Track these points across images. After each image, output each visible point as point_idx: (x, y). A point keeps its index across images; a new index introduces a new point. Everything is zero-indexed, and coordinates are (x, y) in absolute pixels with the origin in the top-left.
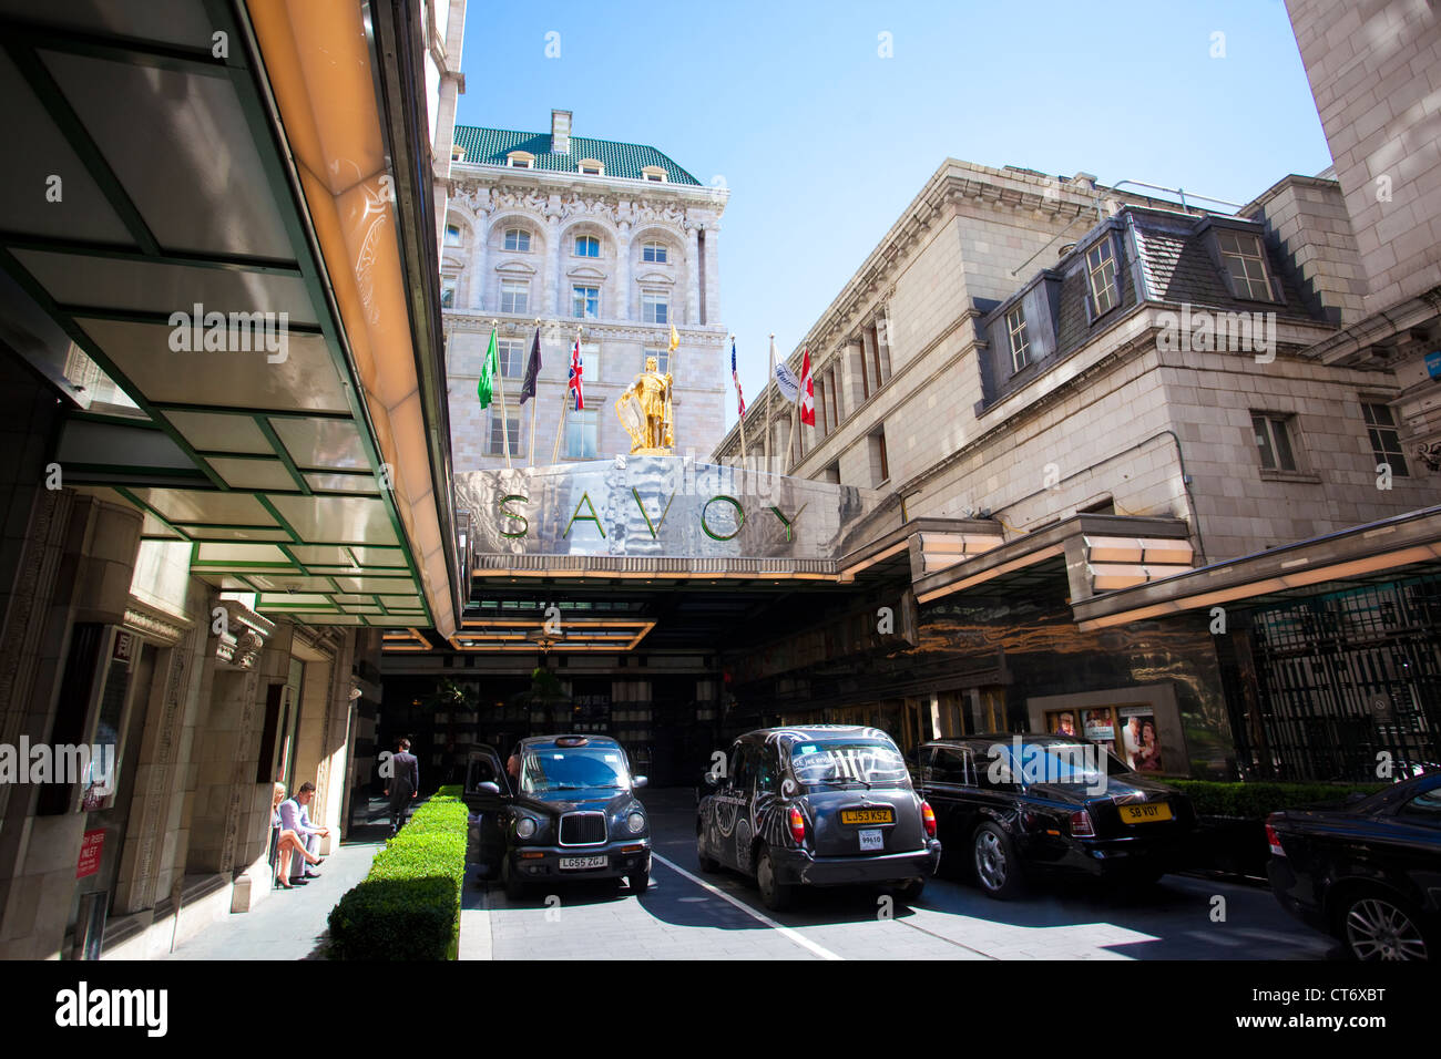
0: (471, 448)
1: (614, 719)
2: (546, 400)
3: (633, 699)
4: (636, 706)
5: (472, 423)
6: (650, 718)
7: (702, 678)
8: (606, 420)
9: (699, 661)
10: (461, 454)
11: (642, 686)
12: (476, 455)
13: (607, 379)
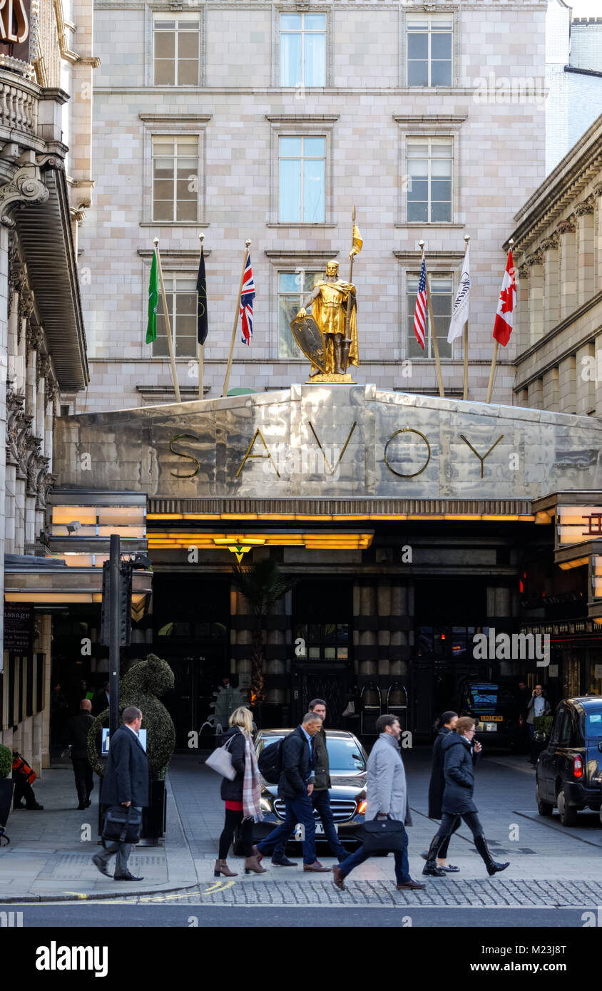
0: (123, 213)
1: (356, 642)
2: (241, 124)
3: (384, 611)
4: (390, 624)
5: (122, 170)
6: (412, 643)
7: (496, 582)
8: (338, 155)
9: (489, 557)
10: (106, 224)
11: (399, 591)
12: (128, 225)
13: (340, 82)
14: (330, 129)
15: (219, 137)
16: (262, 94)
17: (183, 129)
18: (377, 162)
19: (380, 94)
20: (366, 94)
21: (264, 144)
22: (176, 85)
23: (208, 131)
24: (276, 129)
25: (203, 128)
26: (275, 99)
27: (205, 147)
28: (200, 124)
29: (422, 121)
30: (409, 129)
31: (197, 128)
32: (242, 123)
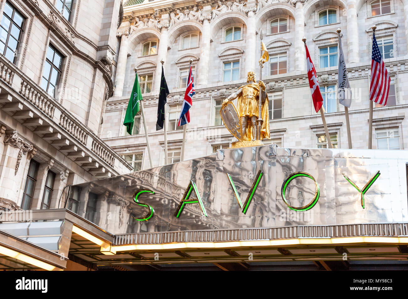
14: (339, 129)
15: (290, 138)
16: (308, 118)
17: (275, 136)
18: (362, 141)
19: (361, 112)
20: (355, 113)
21: (309, 138)
22: (273, 118)
23: (285, 135)
24: (314, 132)
25: (283, 135)
26: (314, 120)
27: (284, 142)
28: (281, 133)
29: (383, 121)
30: (376, 125)
31: (280, 135)
32: (300, 131)
